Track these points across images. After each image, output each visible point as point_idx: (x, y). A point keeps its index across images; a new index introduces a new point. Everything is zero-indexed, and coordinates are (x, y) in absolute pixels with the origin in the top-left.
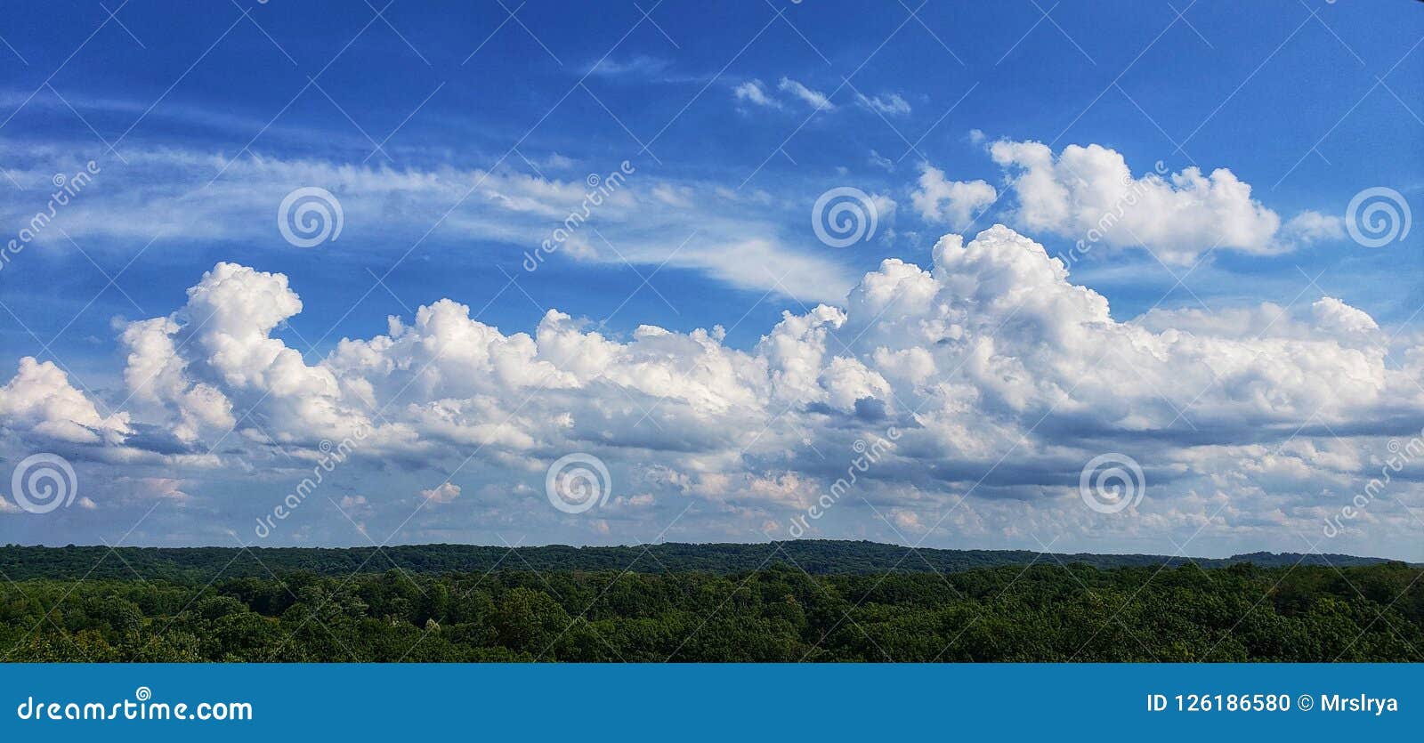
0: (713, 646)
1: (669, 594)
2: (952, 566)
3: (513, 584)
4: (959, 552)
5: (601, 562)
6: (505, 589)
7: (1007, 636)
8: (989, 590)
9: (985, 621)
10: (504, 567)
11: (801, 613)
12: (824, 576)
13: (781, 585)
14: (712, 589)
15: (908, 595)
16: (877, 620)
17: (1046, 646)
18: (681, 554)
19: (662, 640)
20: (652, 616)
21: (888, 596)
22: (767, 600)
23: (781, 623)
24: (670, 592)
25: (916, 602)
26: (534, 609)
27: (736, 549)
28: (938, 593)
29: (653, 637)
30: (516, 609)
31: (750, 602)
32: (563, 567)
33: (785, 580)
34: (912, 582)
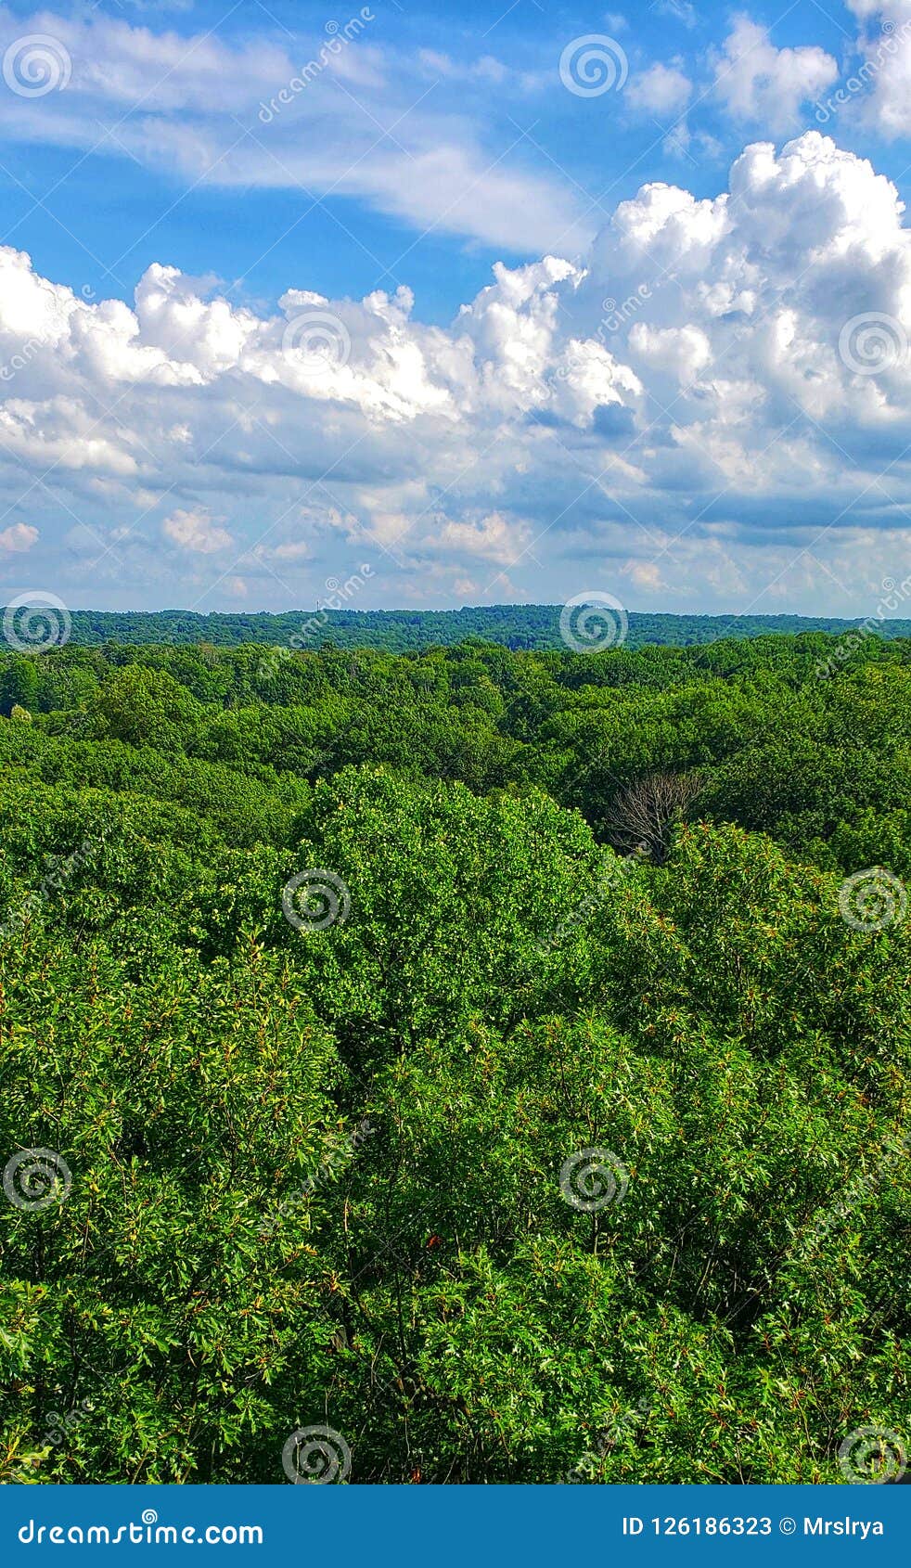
0: (385, 741)
1: (329, 676)
2: (694, 637)
3: (122, 661)
4: (705, 618)
5: (238, 633)
6: (111, 668)
7: (756, 724)
8: (739, 666)
9: (729, 706)
10: (108, 639)
11: (498, 698)
12: (530, 652)
13: (474, 664)
14: (385, 670)
15: (636, 674)
16: (595, 706)
17: (804, 736)
18: (343, 624)
19: (323, 733)
20: (308, 703)
21: (610, 675)
22: (455, 685)
23: (472, 712)
24: (331, 675)
25: (645, 684)
26: (153, 693)
27: (416, 619)
28: (674, 673)
29: (310, 729)
30: (130, 693)
31: (434, 687)
32: (187, 640)
33: (479, 658)
34: (642, 658)
